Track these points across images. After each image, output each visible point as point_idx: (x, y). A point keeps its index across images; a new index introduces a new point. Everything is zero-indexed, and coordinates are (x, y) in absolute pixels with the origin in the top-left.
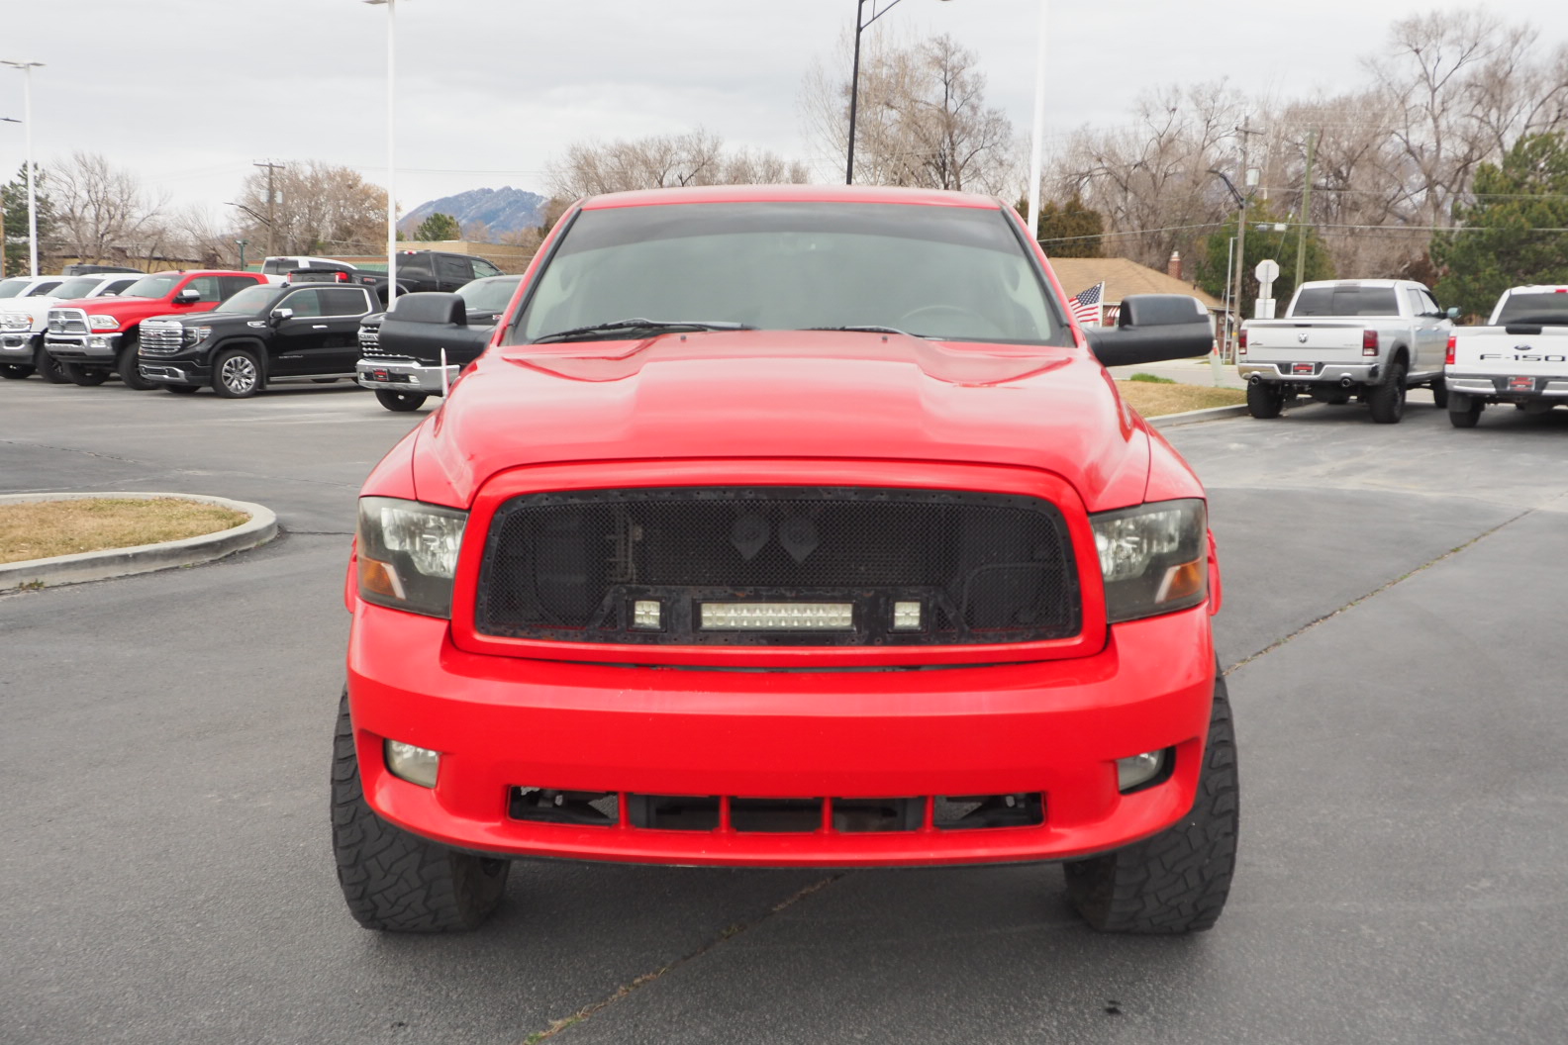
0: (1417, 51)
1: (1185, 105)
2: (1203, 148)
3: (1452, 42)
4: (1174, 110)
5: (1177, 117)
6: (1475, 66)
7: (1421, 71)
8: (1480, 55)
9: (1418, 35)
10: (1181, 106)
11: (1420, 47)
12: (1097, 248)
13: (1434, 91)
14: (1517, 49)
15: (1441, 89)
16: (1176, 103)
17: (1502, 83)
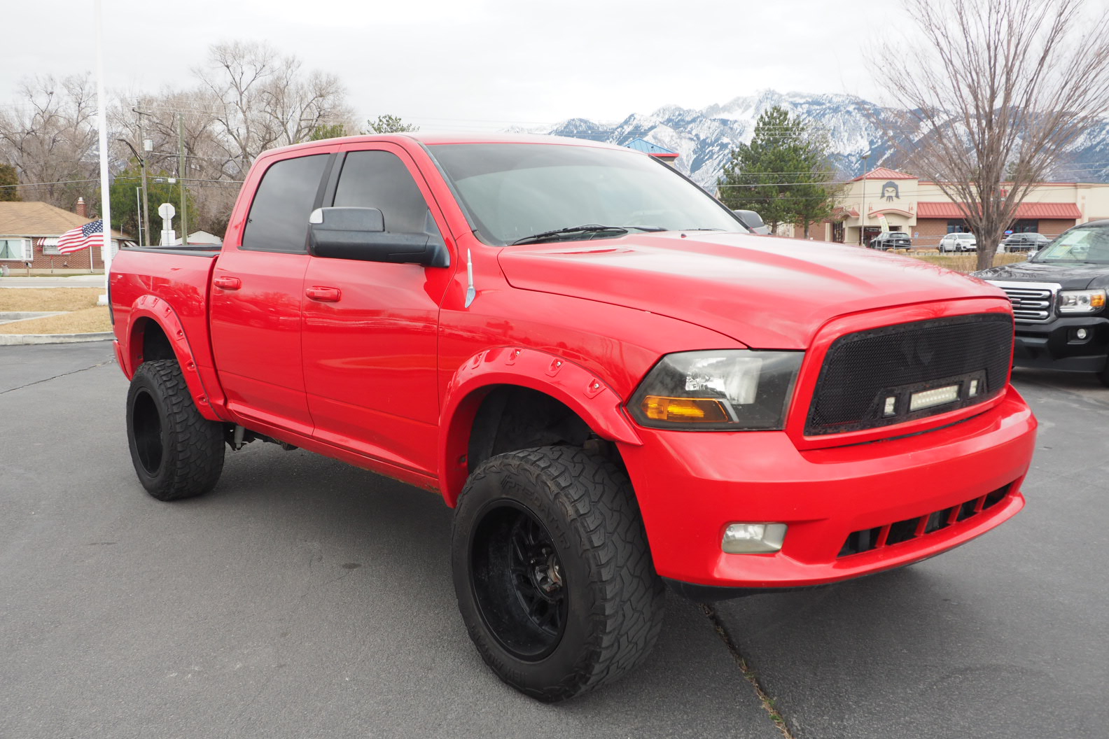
0: (228, 67)
1: (60, 90)
2: (78, 123)
3: (250, 63)
4: (51, 93)
5: (54, 99)
6: (266, 79)
7: (230, 79)
8: (267, 73)
9: (228, 56)
10: (56, 91)
11: (229, 64)
12: (14, 194)
13: (241, 94)
14: (290, 71)
15: (246, 93)
16: (52, 88)
17: (283, 92)
